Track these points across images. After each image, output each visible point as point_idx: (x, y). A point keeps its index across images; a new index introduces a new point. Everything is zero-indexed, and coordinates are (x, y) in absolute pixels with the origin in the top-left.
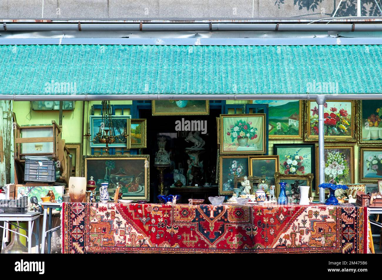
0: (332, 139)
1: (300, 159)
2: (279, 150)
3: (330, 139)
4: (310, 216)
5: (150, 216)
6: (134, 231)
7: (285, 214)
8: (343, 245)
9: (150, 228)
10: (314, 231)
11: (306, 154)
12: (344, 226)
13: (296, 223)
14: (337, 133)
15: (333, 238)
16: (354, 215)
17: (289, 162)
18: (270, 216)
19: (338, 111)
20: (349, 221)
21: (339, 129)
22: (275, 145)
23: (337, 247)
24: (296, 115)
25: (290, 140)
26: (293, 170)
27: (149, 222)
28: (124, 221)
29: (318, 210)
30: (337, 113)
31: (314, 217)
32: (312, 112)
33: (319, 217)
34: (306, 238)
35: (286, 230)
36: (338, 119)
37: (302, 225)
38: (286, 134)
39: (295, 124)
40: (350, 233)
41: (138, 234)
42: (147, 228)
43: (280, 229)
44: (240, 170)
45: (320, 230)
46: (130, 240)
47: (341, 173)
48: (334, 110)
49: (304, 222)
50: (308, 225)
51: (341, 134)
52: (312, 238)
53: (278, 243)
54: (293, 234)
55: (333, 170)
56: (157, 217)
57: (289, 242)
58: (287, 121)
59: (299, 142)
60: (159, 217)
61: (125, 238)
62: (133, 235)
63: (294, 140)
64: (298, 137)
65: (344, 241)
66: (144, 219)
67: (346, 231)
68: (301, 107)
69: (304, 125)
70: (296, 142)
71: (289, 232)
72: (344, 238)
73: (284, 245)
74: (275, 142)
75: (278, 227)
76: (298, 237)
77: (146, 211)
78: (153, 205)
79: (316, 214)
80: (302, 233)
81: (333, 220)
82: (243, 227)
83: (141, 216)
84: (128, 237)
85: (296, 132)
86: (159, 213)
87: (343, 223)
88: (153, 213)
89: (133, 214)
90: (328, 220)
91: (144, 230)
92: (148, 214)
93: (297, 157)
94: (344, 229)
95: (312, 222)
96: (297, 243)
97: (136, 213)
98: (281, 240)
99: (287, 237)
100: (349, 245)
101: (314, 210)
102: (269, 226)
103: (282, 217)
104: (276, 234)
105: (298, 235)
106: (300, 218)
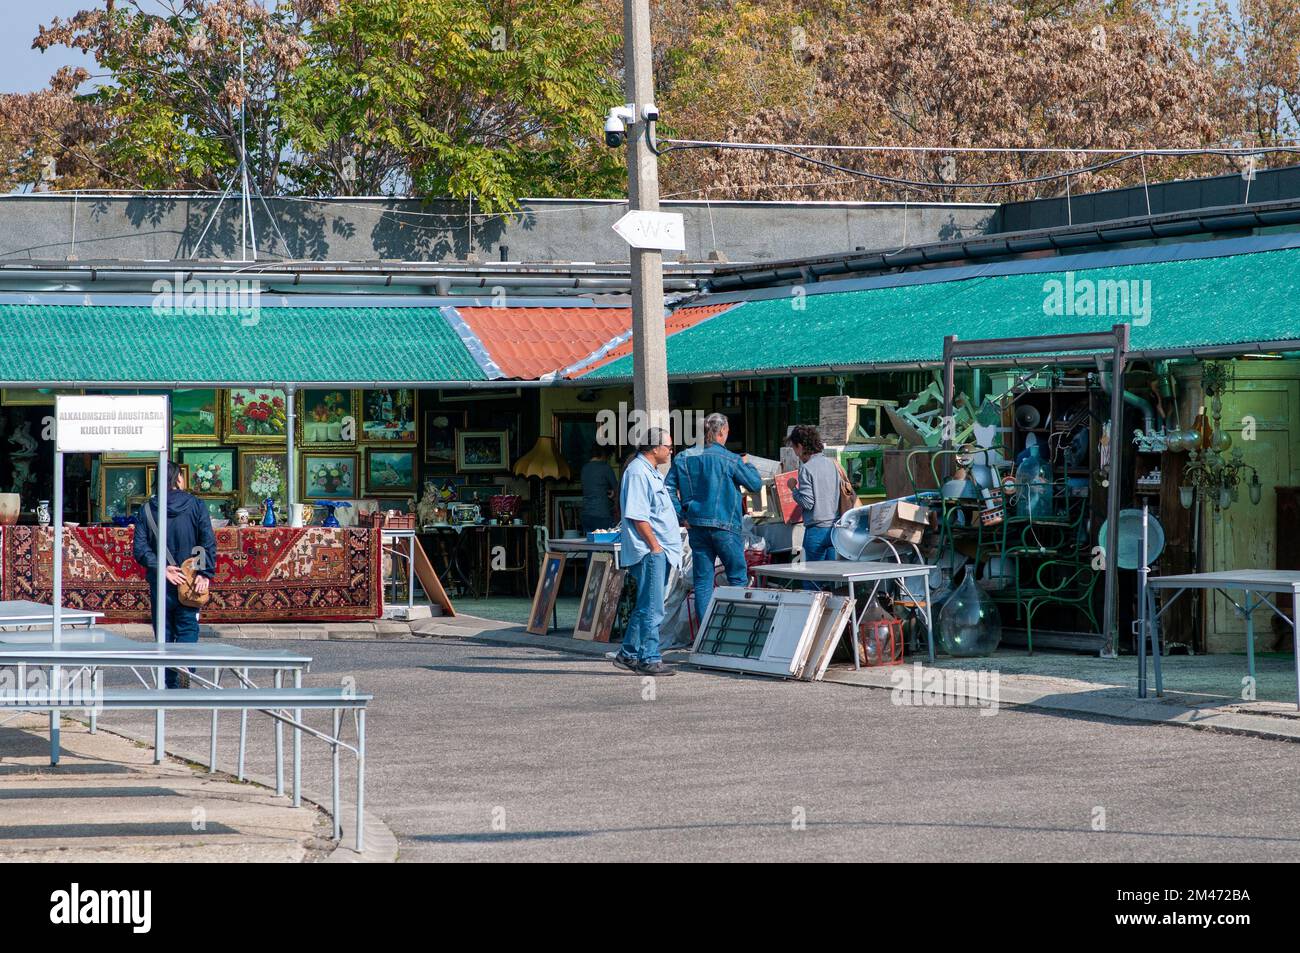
0: (263, 440)
1: (216, 470)
2: (186, 456)
3: (259, 440)
4: (312, 540)
5: (114, 542)
6: (93, 561)
7: (281, 538)
8: (352, 576)
9: (114, 557)
10: (316, 559)
11: (224, 462)
12: (353, 552)
13: (295, 549)
14: (270, 431)
15: (340, 567)
16: (365, 539)
17: (201, 473)
18: (264, 541)
19: (270, 400)
20: (360, 546)
21: (271, 425)
22: (180, 449)
23: (344, 579)
24: (211, 405)
25: (202, 441)
26: (206, 485)
27: (113, 550)
28: (81, 549)
29: (322, 533)
30: (269, 402)
31: (317, 542)
32: (233, 401)
33: (323, 542)
34: (307, 568)
35: (282, 559)
36: (270, 411)
37: (302, 552)
38: (195, 432)
39: (209, 418)
40: (360, 562)
41: (99, 566)
42: (109, 557)
43: (275, 558)
44: (132, 485)
45: (324, 558)
46: (89, 573)
47: (276, 489)
48: (264, 397)
49: (305, 548)
50: (309, 552)
51: (276, 432)
52: (315, 568)
53: (273, 574)
54: (292, 563)
55: (264, 486)
56: (122, 544)
57: (286, 574)
58: (197, 414)
59: (215, 445)
60: (125, 543)
61: (83, 571)
62: (93, 566)
63: (207, 441)
64: (213, 437)
65: (353, 572)
66: (106, 546)
67: (356, 559)
68: (218, 395)
69: (222, 420)
70: (209, 445)
71: (286, 561)
72: (354, 568)
73: (280, 577)
74: (180, 445)
75: (273, 554)
76: (297, 567)
77: (108, 535)
78: (117, 529)
79: (320, 538)
80: (302, 561)
81: (340, 545)
82: (230, 555)
83: (103, 542)
84: (87, 569)
85: (211, 430)
86: (125, 538)
87: (352, 548)
88: (117, 539)
89: (93, 540)
90: (333, 545)
91: (106, 560)
92: (110, 540)
93: (212, 467)
94: (353, 556)
95: (315, 548)
96: (297, 574)
97: (97, 537)
98: (277, 571)
99: (284, 567)
100: (360, 576)
101: (317, 533)
102: (261, 553)
103: (277, 542)
104: (270, 564)
105: (298, 564)
106: (300, 543)
